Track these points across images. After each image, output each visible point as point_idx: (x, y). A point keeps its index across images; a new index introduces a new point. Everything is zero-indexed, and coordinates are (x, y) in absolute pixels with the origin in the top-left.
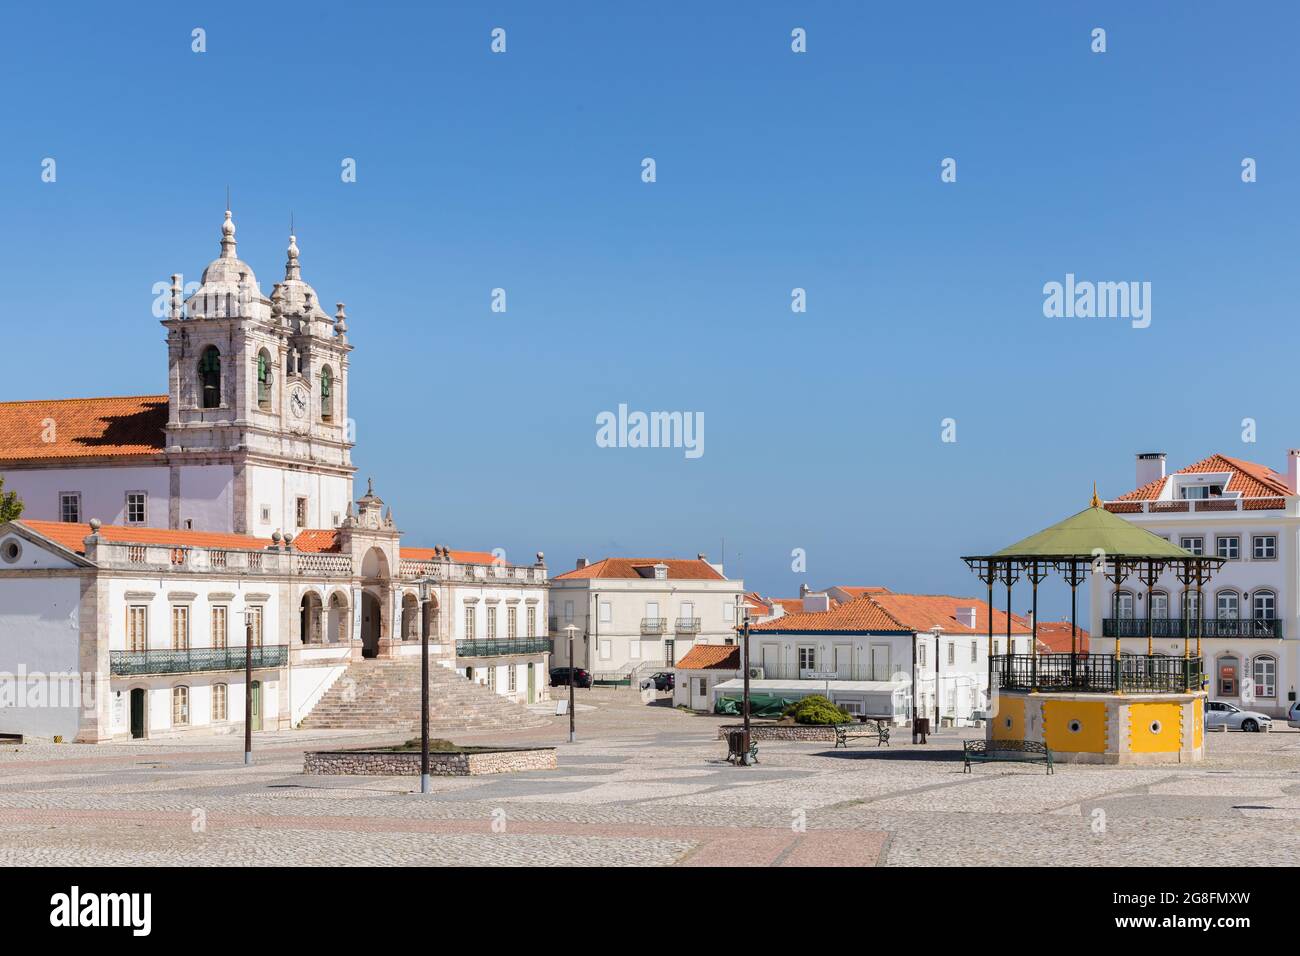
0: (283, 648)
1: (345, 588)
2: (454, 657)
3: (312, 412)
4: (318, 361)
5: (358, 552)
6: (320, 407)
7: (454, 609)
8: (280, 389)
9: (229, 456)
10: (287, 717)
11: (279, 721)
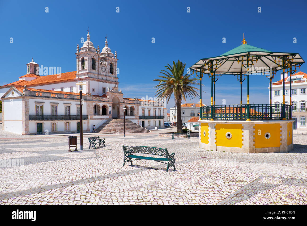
0: (87, 116)
1: (107, 105)
2: (139, 119)
3: (108, 71)
4: (109, 62)
5: (111, 97)
6: (110, 71)
7: (139, 110)
8: (99, 66)
9: (85, 78)
10: (89, 130)
11: (86, 131)
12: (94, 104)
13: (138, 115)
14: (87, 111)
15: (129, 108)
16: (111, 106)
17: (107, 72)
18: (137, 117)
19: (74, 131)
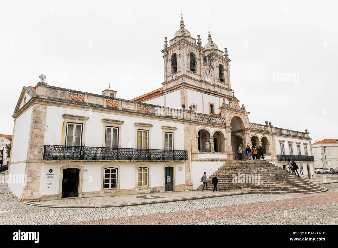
0: (186, 152)
1: (223, 131)
2: (277, 161)
3: (215, 77)
4: (217, 62)
5: (228, 117)
6: (219, 77)
7: (275, 144)
8: (201, 67)
9: (179, 86)
10: (190, 185)
11: (185, 186)
12: (198, 128)
13: (275, 154)
14: (185, 142)
15: (260, 140)
17: (214, 79)
18: (275, 158)
19: (156, 188)
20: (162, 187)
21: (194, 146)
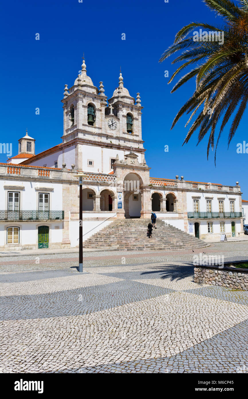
0: (63, 212)
2: (187, 218)
3: (121, 128)
4: (125, 111)
5: (121, 174)
6: (126, 128)
7: (186, 200)
8: (102, 118)
10: (68, 243)
11: (62, 244)
13: (185, 211)
14: (63, 202)
15: (164, 197)
16: (122, 192)
17: (119, 130)
18: (183, 216)
19: (28, 245)
20: (34, 245)
21: (75, 206)
